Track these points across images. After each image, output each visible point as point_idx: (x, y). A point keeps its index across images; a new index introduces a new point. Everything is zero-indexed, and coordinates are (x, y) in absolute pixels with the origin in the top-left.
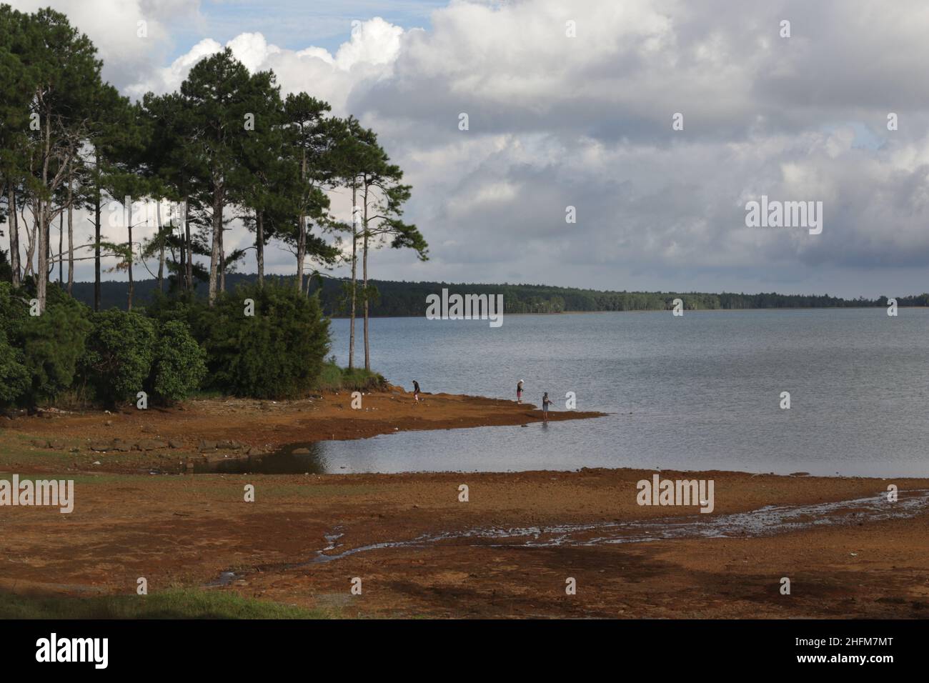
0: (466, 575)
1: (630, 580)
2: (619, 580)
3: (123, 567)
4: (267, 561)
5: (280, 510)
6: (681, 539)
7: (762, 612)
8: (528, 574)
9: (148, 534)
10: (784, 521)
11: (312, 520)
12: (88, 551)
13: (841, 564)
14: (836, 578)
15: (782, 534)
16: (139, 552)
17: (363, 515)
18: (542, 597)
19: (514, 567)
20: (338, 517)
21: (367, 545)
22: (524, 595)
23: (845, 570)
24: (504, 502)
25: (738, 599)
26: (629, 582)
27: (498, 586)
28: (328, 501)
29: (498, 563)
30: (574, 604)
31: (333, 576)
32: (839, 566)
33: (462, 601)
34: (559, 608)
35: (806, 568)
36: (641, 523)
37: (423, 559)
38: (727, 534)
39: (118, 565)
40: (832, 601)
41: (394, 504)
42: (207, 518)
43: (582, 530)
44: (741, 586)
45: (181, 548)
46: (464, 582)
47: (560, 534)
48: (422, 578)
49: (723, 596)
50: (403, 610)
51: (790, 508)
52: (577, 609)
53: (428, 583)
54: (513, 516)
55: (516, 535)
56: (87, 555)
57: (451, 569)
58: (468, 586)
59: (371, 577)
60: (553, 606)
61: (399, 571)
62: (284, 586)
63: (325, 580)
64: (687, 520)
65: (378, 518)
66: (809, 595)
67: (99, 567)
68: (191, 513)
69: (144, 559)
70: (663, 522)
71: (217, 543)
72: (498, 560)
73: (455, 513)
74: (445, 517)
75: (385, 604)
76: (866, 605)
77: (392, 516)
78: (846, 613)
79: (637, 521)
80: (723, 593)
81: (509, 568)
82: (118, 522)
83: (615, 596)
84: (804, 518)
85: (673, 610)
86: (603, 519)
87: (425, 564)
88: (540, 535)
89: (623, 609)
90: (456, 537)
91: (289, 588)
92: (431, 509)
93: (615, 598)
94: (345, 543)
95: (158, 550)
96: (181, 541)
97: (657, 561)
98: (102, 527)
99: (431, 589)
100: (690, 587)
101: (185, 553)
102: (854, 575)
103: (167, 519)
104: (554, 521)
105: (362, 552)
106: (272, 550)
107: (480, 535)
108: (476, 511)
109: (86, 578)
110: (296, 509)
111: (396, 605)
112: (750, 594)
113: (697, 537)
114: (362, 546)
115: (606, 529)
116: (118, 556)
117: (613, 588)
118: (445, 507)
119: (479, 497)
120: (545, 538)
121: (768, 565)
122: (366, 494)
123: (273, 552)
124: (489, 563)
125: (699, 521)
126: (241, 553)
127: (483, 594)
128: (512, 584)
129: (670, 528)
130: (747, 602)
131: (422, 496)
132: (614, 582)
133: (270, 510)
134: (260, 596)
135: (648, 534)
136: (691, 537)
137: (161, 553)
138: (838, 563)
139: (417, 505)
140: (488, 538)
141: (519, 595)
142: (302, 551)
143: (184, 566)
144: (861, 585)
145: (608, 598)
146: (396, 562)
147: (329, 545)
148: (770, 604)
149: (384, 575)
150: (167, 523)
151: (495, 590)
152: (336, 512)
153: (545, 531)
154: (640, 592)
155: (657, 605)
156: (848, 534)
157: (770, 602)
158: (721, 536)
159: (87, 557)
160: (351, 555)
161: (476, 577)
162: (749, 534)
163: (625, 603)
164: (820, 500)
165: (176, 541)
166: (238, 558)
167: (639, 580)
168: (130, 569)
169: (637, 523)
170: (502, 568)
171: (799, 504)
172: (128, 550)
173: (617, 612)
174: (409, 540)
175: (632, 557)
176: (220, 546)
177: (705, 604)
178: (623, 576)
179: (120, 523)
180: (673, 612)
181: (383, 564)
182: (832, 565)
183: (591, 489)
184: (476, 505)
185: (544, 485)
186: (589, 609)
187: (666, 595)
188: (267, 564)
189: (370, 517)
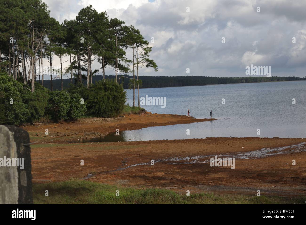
0: (164, 173)
1: (215, 173)
3: (57, 174)
4: (102, 170)
5: (108, 154)
7: (254, 182)
8: (183, 172)
9: (66, 163)
10: (268, 153)
11: (118, 157)
12: (47, 169)
13: (283, 166)
14: (280, 171)
15: (266, 157)
16: (63, 169)
17: (134, 155)
18: (186, 179)
19: (180, 170)
20: (126, 156)
22: (181, 179)
24: (180, 149)
25: (247, 178)
27: (173, 176)
28: (124, 151)
29: (175, 169)
30: (196, 181)
31: (122, 174)
32: (282, 167)
33: (161, 181)
34: (191, 183)
35: (271, 168)
36: (222, 155)
37: (151, 168)
38: (248, 158)
39: (56, 173)
40: (277, 178)
41: (145, 151)
42: (85, 157)
44: (249, 174)
45: (76, 167)
46: (163, 175)
47: (196, 159)
48: (150, 174)
49: (243, 177)
50: (142, 185)
51: (271, 149)
52: (197, 183)
53: (152, 175)
54: (182, 154)
55: (182, 160)
56: (46, 170)
57: (159, 171)
58: (164, 177)
59: (134, 175)
60: (189, 182)
61: (143, 172)
62: (106, 178)
63: (120, 176)
64: (237, 154)
65: (138, 156)
66: (270, 177)
67: (50, 174)
68: (80, 156)
69: (64, 171)
70: (229, 155)
71: (87, 165)
72: (175, 168)
73: (163, 153)
74: (161, 155)
75: (137, 183)
76: (287, 179)
77: (143, 155)
78: (280, 182)
79: (221, 154)
81: (178, 171)
82: (56, 159)
83: (209, 178)
84: (275, 152)
85: (226, 182)
86: (210, 154)
87: (152, 170)
88: (189, 160)
89: (211, 182)
91: (108, 179)
92: (156, 152)
94: (127, 164)
95: (69, 168)
96: (76, 165)
98: (52, 161)
99: (152, 178)
101: (77, 168)
102: (285, 170)
103: (72, 158)
104: (195, 155)
105: (133, 167)
106: (104, 167)
108: (171, 153)
109: (46, 177)
110: (113, 154)
111: (140, 183)
112: (252, 177)
113: (239, 159)
114: (133, 165)
116: (56, 170)
117: (209, 176)
118: (161, 151)
119: (172, 148)
121: (259, 167)
122: (136, 148)
123: (105, 168)
124: (172, 169)
125: (241, 154)
126: (94, 168)
127: (168, 179)
128: (178, 176)
129: (231, 157)
130: (250, 179)
131: (154, 148)
132: (210, 174)
133: (105, 154)
134: (98, 181)
137: (70, 169)
138: (282, 166)
139: (152, 151)
140: (173, 161)
141: (179, 179)
142: (114, 167)
143: (77, 173)
144: (287, 173)
145: (207, 179)
146: (142, 170)
148: (258, 179)
149: (138, 174)
150: (72, 159)
151: (172, 178)
152: (126, 154)
154: (217, 177)
155: (222, 181)
156: (287, 157)
159: (46, 171)
160: (129, 168)
161: (167, 174)
163: (212, 181)
164: (281, 146)
165: (74, 165)
166: (94, 170)
167: (218, 173)
168: (59, 174)
169: (221, 155)
170: (176, 170)
171: (274, 147)
172: (59, 168)
173: (209, 183)
174: (148, 162)
176: (88, 166)
177: (237, 180)
178: (213, 172)
179: (57, 160)
180: (226, 183)
181: (138, 170)
182: (280, 167)
183: (208, 144)
184: (171, 151)
185: (193, 143)
186: (200, 183)
187: (225, 178)
188: (102, 171)
189: (136, 155)
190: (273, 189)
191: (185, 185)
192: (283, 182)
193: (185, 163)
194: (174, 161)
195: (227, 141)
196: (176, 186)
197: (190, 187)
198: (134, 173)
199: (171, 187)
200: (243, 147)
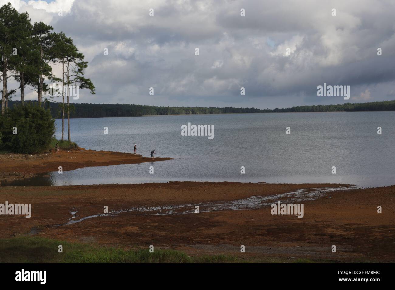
0: (137, 228)
2: (203, 228)
5: (47, 201)
6: (222, 210)
7: (268, 240)
8: (164, 227)
10: (262, 202)
11: (61, 206)
14: (293, 226)
15: (263, 208)
17: (83, 203)
18: (173, 236)
19: (157, 224)
20: (72, 204)
21: (90, 216)
22: (166, 236)
23: (295, 222)
24: (142, 196)
25: (255, 236)
26: (207, 229)
27: (153, 232)
28: (66, 197)
29: (149, 223)
30: (188, 239)
31: (81, 229)
34: (182, 241)
36: (203, 204)
40: (296, 235)
41: (95, 198)
43: (178, 208)
44: (255, 230)
46: (138, 231)
47: (170, 210)
48: (119, 229)
49: (249, 234)
50: (118, 243)
51: (262, 197)
52: (190, 241)
53: (122, 231)
54: (148, 202)
55: (151, 210)
57: (130, 225)
58: (140, 232)
59: (98, 229)
60: (179, 240)
61: (108, 227)
62: (63, 234)
63: (78, 231)
65: (89, 204)
66: (285, 233)
70: (212, 204)
72: (148, 221)
73: (122, 201)
74: (119, 203)
75: (109, 241)
76: (310, 237)
77: (96, 203)
79: (200, 204)
80: (249, 233)
81: (155, 225)
85: (230, 240)
86: (186, 203)
87: (118, 223)
89: (210, 241)
90: (126, 211)
91: (65, 235)
92: (111, 200)
93: (204, 236)
94: (79, 215)
97: (216, 220)
99: (125, 234)
100: (234, 231)
104: (166, 204)
105: (88, 219)
106: (50, 219)
107: (136, 210)
108: (131, 201)
110: (54, 201)
111: (114, 241)
112: (260, 233)
114: (88, 216)
115: (189, 207)
117: (201, 232)
118: (117, 199)
119: (130, 194)
120: (164, 211)
121: (262, 221)
122: (81, 194)
123: (50, 220)
124: (144, 222)
125: (227, 203)
126: (36, 220)
127: (148, 236)
128: (158, 231)
129: (215, 206)
130: (260, 236)
131: (106, 194)
132: (201, 229)
133: (43, 202)
135: (207, 209)
136: (226, 210)
138: (292, 220)
139: (105, 198)
140: (139, 212)
141: (164, 236)
142: (62, 219)
144: (305, 229)
146: (105, 222)
147: (73, 216)
148: (271, 237)
149: (103, 228)
151: (152, 234)
152: (71, 202)
153: (163, 209)
154: (213, 234)
155: (223, 239)
157: (270, 236)
158: (238, 209)
160: (84, 220)
161: (142, 228)
162: (250, 208)
163: (209, 238)
164: (274, 193)
166: (36, 223)
167: (211, 228)
170: (151, 224)
171: (266, 195)
173: (208, 242)
175: (204, 219)
177: (243, 238)
178: (204, 227)
180: (231, 242)
181: (100, 224)
182: (289, 221)
183: (177, 190)
184: (130, 198)
185: (157, 189)
186: (196, 241)
187: (225, 235)
188: (49, 224)
189: (86, 204)
190: (301, 250)
191: (176, 244)
192: (308, 241)
193: (159, 214)
194: (142, 211)
195: (200, 186)
196: (164, 245)
197: (184, 246)
198: (97, 227)
199: (159, 246)
200: (225, 194)
